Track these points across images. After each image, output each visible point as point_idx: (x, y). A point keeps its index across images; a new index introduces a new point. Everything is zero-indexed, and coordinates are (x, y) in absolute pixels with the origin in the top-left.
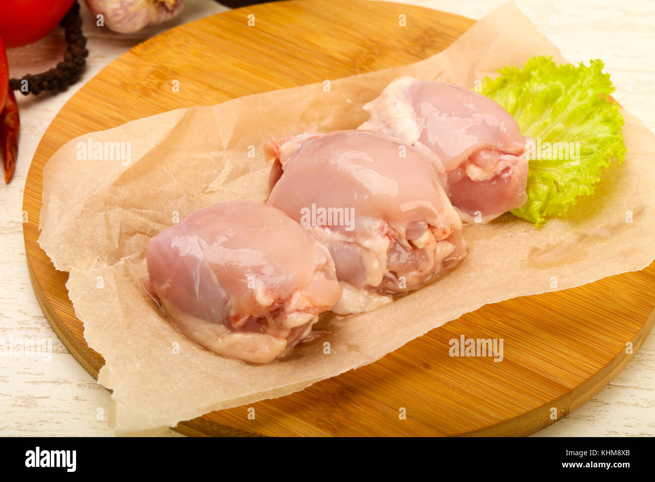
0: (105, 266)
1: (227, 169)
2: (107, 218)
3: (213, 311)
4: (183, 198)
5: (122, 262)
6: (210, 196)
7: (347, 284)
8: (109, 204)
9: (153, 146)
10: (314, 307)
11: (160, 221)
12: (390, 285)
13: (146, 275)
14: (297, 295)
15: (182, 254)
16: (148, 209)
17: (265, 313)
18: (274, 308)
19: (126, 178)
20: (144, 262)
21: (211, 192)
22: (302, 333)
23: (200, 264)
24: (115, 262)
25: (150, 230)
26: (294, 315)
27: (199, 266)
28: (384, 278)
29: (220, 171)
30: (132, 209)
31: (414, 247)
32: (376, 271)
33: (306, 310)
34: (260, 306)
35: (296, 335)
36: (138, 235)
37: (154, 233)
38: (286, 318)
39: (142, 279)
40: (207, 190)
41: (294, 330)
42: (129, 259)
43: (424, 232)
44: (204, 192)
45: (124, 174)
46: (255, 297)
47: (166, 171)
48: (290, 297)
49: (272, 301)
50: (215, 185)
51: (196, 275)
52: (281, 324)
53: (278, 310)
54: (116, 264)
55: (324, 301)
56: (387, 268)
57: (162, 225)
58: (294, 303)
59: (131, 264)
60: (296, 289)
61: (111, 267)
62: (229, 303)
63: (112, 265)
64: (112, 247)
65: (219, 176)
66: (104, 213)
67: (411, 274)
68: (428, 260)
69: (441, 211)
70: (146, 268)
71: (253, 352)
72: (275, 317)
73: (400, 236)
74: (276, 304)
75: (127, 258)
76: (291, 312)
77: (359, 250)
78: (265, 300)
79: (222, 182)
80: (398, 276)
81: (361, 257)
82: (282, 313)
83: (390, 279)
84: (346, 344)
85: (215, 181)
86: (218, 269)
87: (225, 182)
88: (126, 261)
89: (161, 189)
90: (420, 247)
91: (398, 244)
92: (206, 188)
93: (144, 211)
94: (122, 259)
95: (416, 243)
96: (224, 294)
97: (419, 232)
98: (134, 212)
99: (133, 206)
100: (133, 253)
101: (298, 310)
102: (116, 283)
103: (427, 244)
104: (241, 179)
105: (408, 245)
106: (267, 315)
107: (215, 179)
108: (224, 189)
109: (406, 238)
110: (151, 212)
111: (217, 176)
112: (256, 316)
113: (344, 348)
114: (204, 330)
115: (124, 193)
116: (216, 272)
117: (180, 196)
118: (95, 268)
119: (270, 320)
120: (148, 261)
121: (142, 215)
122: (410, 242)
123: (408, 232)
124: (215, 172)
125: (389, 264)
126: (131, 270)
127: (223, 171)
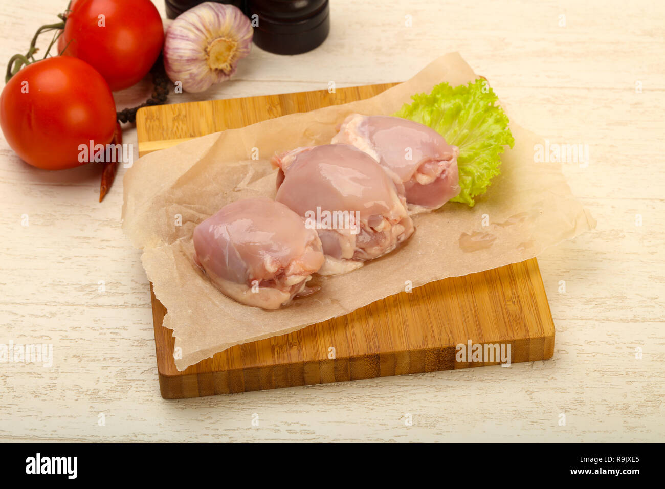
0: (166, 244)
1: (250, 174)
2: (167, 211)
3: (239, 276)
4: (220, 196)
5: (178, 242)
6: (239, 194)
7: (329, 256)
8: (169, 201)
9: (198, 159)
10: (305, 271)
11: (203, 212)
12: (360, 255)
13: (194, 251)
14: (294, 263)
15: (216, 237)
16: (194, 204)
17: (273, 277)
18: (279, 273)
19: (179, 183)
20: (192, 242)
21: (239, 191)
22: (299, 287)
23: (228, 244)
24: (173, 242)
25: (196, 219)
26: (292, 277)
27: (227, 246)
28: (356, 252)
29: (245, 175)
30: (184, 204)
31: (375, 231)
32: (349, 248)
33: (300, 274)
34: (269, 273)
35: (295, 289)
36: (189, 222)
37: (199, 221)
38: (287, 279)
39: (191, 254)
40: (236, 189)
41: (293, 287)
42: (183, 240)
43: (381, 221)
44: (234, 191)
45: (179, 180)
46: (265, 266)
47: (207, 176)
48: (289, 265)
49: (277, 269)
50: (242, 185)
51: (226, 252)
52: (284, 284)
53: (281, 275)
54: (174, 243)
55: (312, 266)
56: (357, 246)
57: (204, 215)
58: (292, 269)
59: (184, 243)
60: (293, 260)
61: (170, 246)
62: (248, 271)
63: (171, 244)
64: (171, 232)
65: (245, 179)
66: (165, 208)
67: (374, 248)
68: (385, 238)
69: (392, 207)
70: (194, 247)
71: (266, 300)
72: (279, 279)
73: (364, 225)
74: (280, 271)
75: (181, 239)
76: (290, 275)
77: (336, 235)
78: (271, 268)
79: (247, 183)
80: (366, 250)
81: (338, 240)
82: (284, 276)
83: (360, 252)
84: (330, 299)
85: (242, 183)
86: (240, 248)
87: (249, 183)
88: (180, 241)
89: (204, 189)
90: (379, 231)
91: (363, 231)
92: (235, 187)
93: (193, 206)
94: (178, 240)
95: (376, 229)
96: (245, 265)
97: (378, 222)
98: (185, 207)
99: (185, 202)
100: (185, 236)
101: (294, 274)
102: (174, 257)
103: (384, 228)
104: (260, 180)
105: (371, 230)
106: (274, 279)
107: (242, 181)
108: (248, 188)
109: (369, 226)
110: (197, 206)
111: (243, 179)
112: (267, 279)
113: (328, 301)
114: (233, 288)
115: (179, 193)
116: (238, 250)
117: (217, 194)
118: (160, 246)
119: (277, 281)
120: (194, 242)
121: (191, 208)
122: (372, 228)
123: (369, 222)
124: (242, 175)
125: (358, 244)
126: (184, 247)
127: (248, 175)
